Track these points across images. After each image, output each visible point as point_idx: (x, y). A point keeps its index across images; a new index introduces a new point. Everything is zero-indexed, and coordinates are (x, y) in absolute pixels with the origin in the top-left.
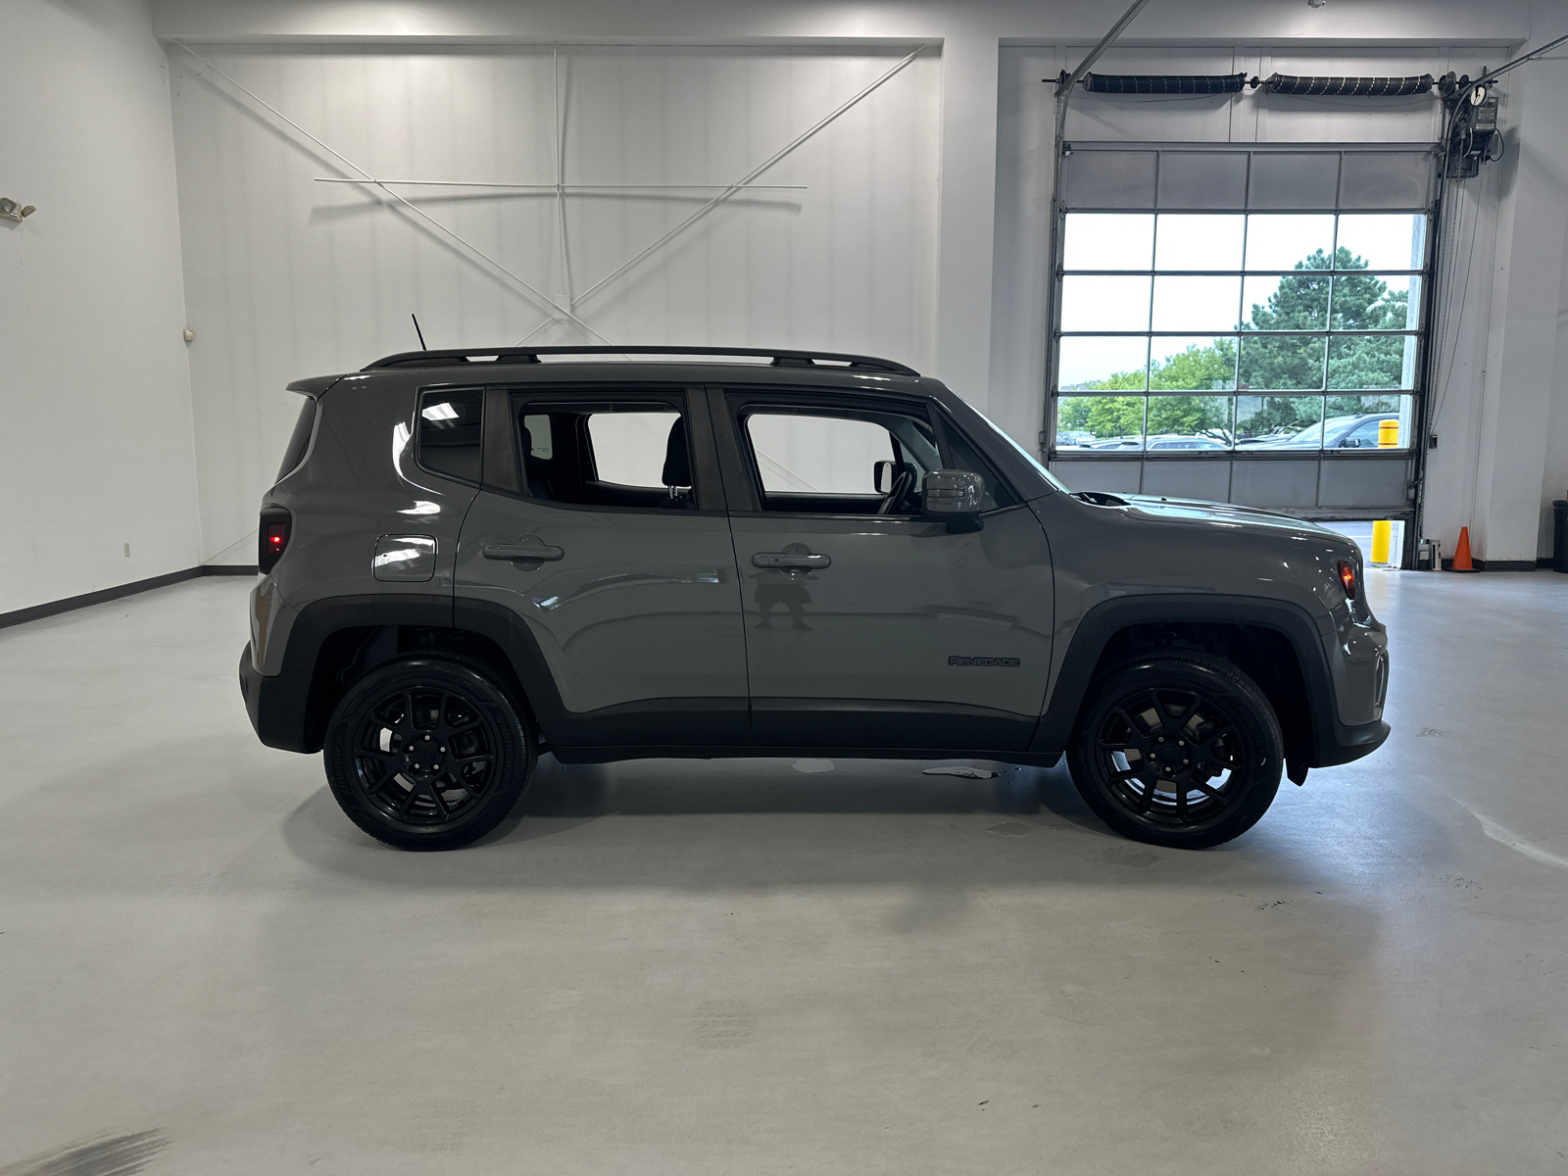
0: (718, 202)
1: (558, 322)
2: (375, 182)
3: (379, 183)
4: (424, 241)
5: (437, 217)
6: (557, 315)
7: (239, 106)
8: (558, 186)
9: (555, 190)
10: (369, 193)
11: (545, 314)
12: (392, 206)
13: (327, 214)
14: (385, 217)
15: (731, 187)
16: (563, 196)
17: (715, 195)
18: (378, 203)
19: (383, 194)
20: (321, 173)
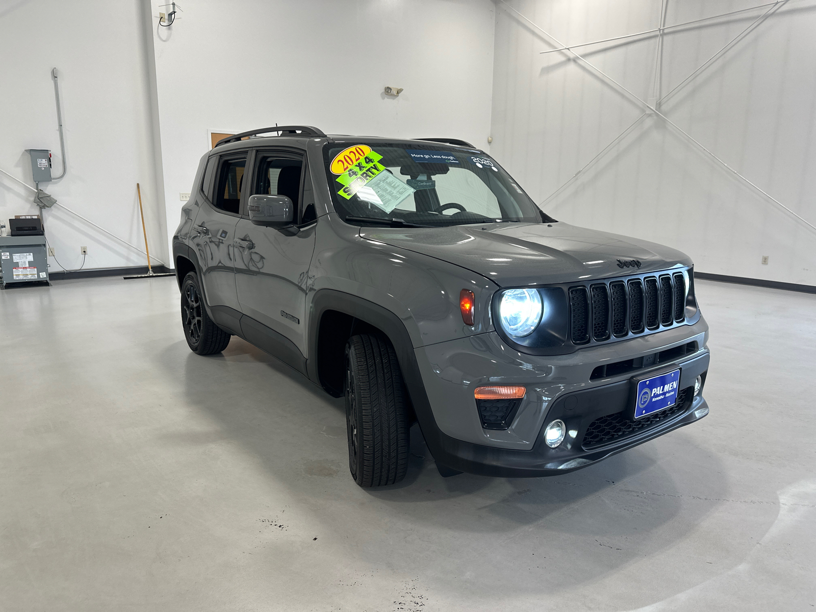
0: (766, 17)
1: (650, 115)
2: (566, 49)
3: (568, 49)
4: (588, 78)
5: (592, 63)
6: (648, 112)
7: (519, 22)
8: (660, 30)
9: (658, 33)
10: (565, 55)
11: (643, 111)
12: (575, 60)
13: (547, 70)
14: (572, 67)
15: (777, 3)
16: (663, 35)
17: (764, 12)
18: (569, 60)
19: (572, 54)
20: (547, 49)
